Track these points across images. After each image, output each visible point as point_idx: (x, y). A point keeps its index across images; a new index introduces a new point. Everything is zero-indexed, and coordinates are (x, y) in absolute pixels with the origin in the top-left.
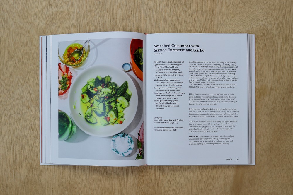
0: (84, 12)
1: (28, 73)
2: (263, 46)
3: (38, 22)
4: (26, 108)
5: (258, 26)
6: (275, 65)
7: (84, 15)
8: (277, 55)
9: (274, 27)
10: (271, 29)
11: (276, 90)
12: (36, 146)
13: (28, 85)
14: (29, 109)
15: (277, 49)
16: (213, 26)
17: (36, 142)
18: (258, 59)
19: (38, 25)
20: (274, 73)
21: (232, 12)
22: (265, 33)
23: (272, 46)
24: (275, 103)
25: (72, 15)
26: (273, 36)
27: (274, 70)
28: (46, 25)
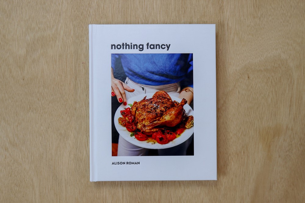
0: (71, 38)
1: (5, 108)
2: (277, 79)
3: (17, 49)
4: (3, 150)
5: (272, 56)
6: (291, 101)
7: (71, 41)
8: (293, 90)
9: (291, 57)
10: (287, 60)
11: (292, 130)
12: (14, 195)
13: (5, 123)
14: (7, 151)
15: (294, 83)
16: (221, 56)
17: (14, 189)
18: (272, 94)
19: (17, 52)
20: (290, 111)
21: (243, 40)
22: (280, 64)
23: (288, 79)
24: (291, 144)
25: (57, 42)
26: (289, 68)
27: (290, 106)
28: (27, 53)
